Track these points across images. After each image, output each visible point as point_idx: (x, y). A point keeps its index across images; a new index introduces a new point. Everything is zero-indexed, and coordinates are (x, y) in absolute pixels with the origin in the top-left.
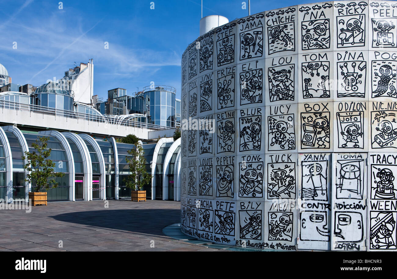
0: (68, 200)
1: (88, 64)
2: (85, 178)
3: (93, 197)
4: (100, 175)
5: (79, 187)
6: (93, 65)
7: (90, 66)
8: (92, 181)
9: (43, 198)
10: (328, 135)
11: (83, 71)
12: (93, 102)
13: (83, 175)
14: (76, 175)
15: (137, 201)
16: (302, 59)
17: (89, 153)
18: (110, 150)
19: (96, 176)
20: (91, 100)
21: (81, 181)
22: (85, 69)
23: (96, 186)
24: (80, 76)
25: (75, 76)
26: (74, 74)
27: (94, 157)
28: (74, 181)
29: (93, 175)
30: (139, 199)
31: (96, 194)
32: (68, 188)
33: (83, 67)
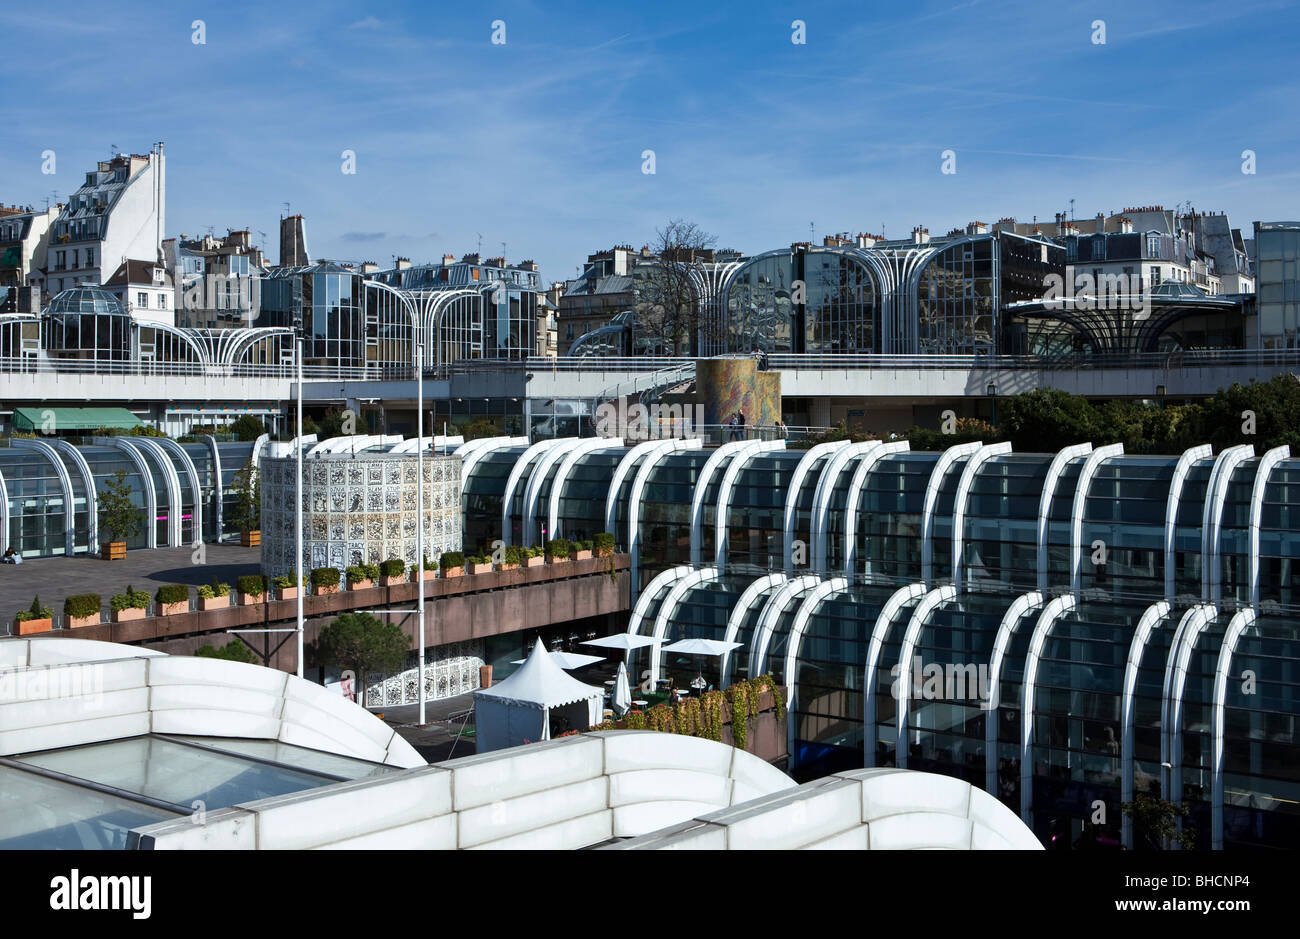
0: (146, 546)
1: (152, 156)
2: (170, 513)
3: (183, 541)
4: (193, 507)
5: (163, 527)
6: (163, 158)
7: (157, 160)
8: (181, 517)
9: (120, 550)
10: (326, 532)
11: (137, 178)
12: (163, 257)
13: (168, 509)
14: (158, 509)
15: (249, 546)
16: (313, 490)
17: (175, 472)
18: (209, 467)
19: (188, 509)
20: (159, 251)
21: (165, 518)
22: (142, 171)
23: (186, 524)
24: (130, 193)
25: (117, 191)
26: (113, 181)
27: (184, 479)
28: (156, 518)
29: (183, 508)
30: (251, 544)
31: (187, 537)
32: (146, 530)
33: (136, 165)
